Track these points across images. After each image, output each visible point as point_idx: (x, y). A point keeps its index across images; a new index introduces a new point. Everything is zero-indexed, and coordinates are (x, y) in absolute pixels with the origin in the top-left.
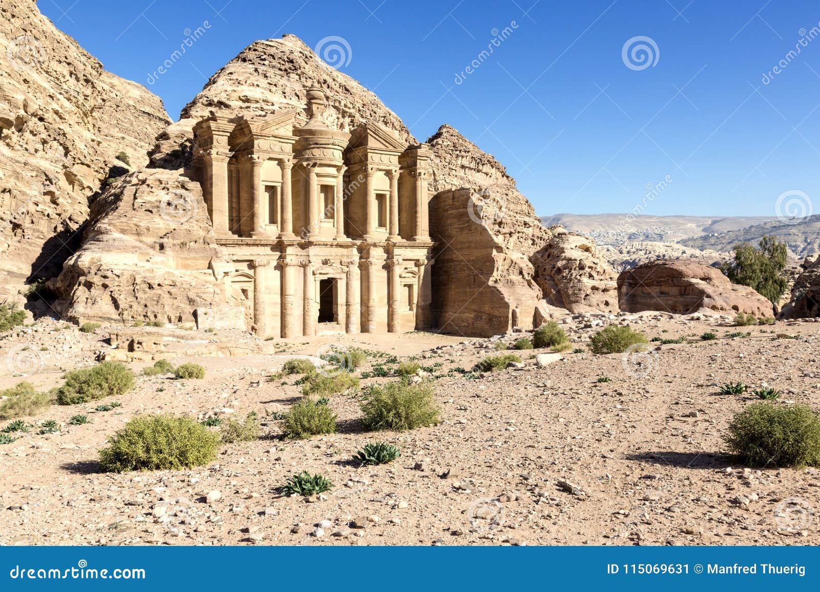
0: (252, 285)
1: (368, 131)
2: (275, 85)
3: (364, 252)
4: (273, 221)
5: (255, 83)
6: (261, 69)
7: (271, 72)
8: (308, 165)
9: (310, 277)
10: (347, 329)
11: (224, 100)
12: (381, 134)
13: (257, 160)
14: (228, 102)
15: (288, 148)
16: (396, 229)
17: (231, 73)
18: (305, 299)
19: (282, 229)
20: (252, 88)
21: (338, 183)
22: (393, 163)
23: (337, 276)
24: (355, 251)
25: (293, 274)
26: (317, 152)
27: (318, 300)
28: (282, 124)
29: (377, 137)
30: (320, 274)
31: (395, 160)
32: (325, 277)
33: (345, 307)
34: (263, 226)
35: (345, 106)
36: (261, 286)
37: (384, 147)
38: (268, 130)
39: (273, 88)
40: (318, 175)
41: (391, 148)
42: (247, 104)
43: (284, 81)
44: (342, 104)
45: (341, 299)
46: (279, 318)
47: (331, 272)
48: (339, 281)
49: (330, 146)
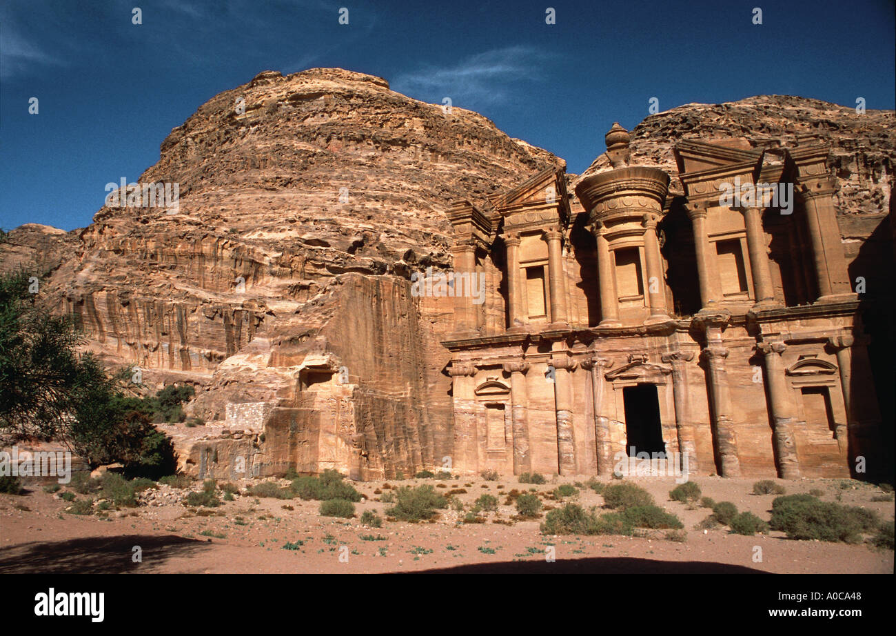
0: (508, 396)
1: (681, 153)
3: (701, 336)
8: (592, 228)
9: (604, 385)
12: (704, 149)
13: (507, 239)
15: (551, 215)
18: (595, 416)
19: (552, 320)
21: (648, 242)
23: (656, 380)
24: (686, 338)
27: (623, 419)
28: (538, 188)
29: (700, 157)
30: (622, 378)
31: (744, 181)
32: (633, 383)
33: (675, 430)
34: (523, 318)
37: (716, 166)
38: (520, 200)
40: (609, 238)
41: (731, 163)
45: (666, 416)
46: (556, 445)
47: (643, 375)
48: (658, 387)
49: (616, 193)
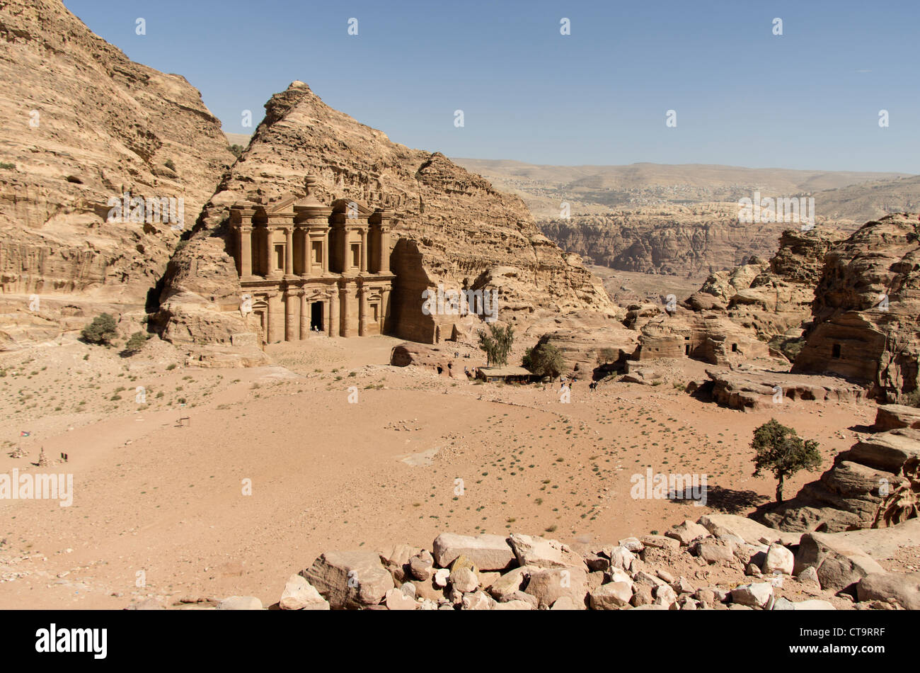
0: (266, 308)
1: (346, 204)
2: (287, 160)
3: (342, 283)
4: (280, 266)
5: (272, 161)
6: (277, 147)
7: (284, 149)
8: (304, 230)
9: (305, 303)
10: (330, 334)
11: (250, 177)
13: (270, 231)
14: (253, 179)
15: (291, 221)
16: (366, 267)
17: (256, 154)
18: (301, 315)
19: (286, 273)
20: (270, 165)
21: (325, 240)
22: (364, 224)
23: (324, 300)
24: (336, 283)
25: (293, 301)
26: (311, 221)
27: (310, 316)
28: (286, 206)
30: (312, 299)
31: (365, 222)
32: (315, 302)
33: (328, 320)
34: (274, 271)
35: (341, 164)
36: (272, 310)
38: (277, 211)
39: (286, 163)
40: (311, 236)
41: (363, 214)
42: (266, 179)
43: (293, 156)
44: (338, 164)
45: (326, 315)
46: (284, 329)
47: (319, 298)
48: (325, 304)
49: (320, 216)
